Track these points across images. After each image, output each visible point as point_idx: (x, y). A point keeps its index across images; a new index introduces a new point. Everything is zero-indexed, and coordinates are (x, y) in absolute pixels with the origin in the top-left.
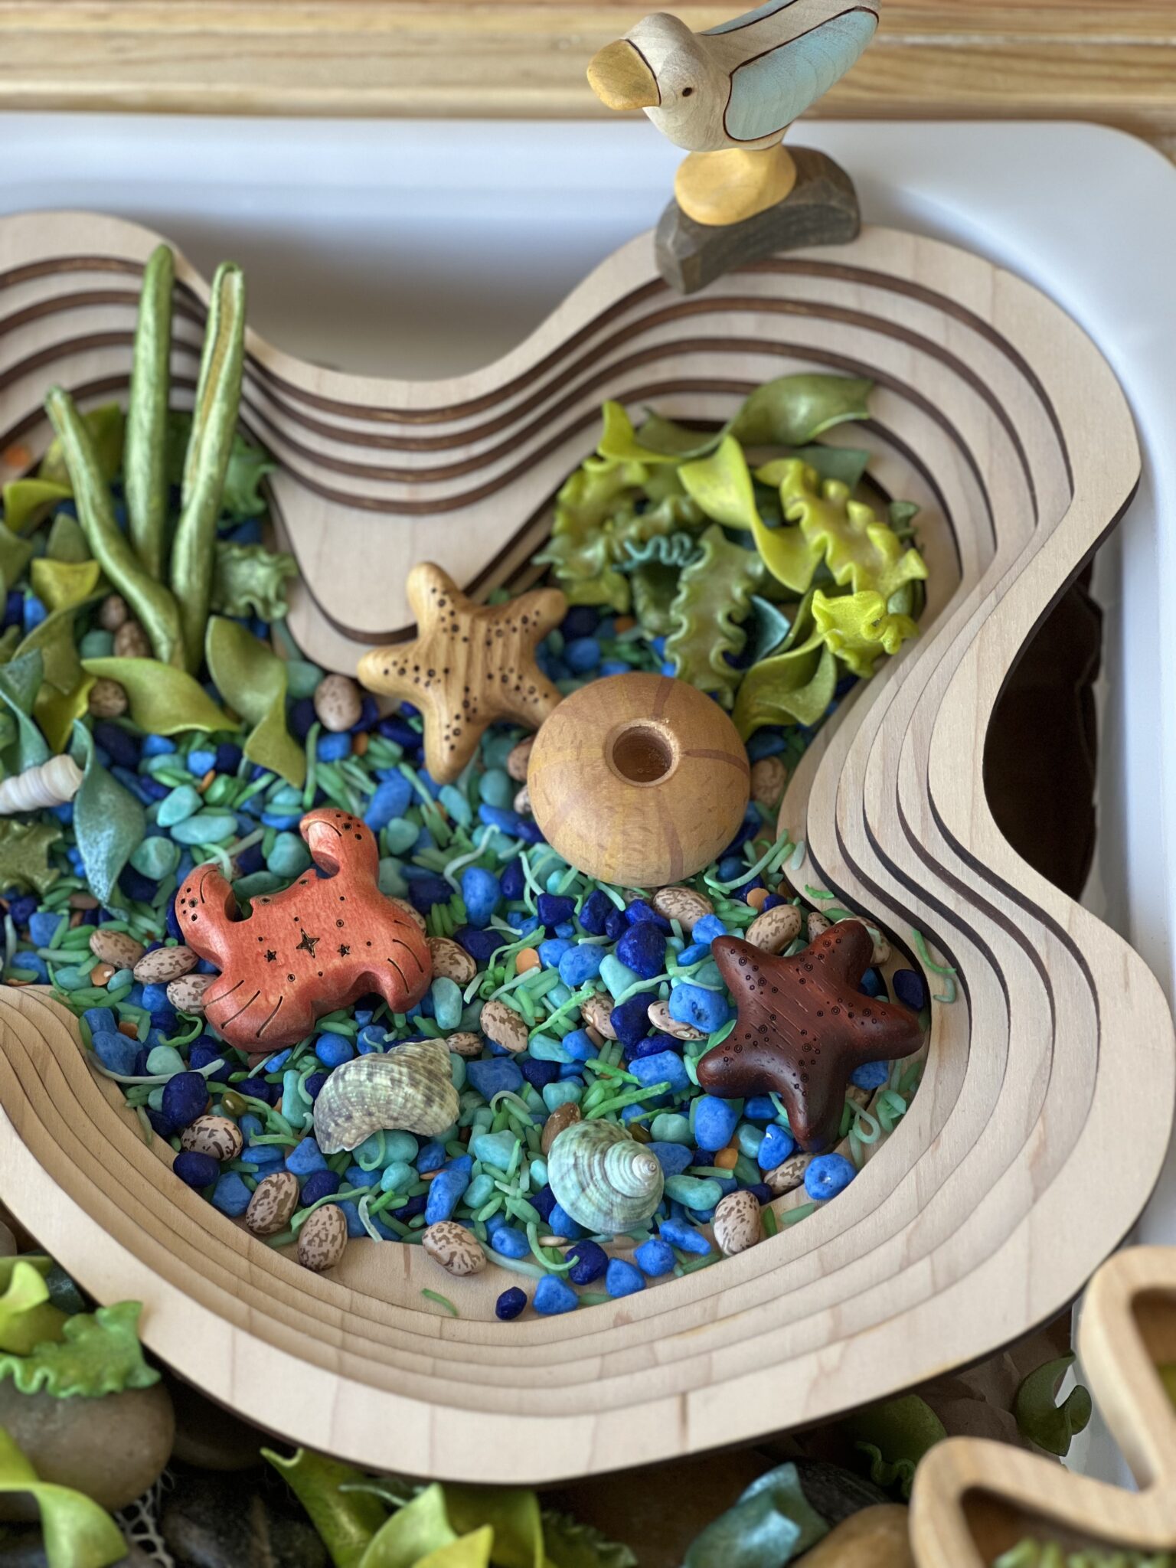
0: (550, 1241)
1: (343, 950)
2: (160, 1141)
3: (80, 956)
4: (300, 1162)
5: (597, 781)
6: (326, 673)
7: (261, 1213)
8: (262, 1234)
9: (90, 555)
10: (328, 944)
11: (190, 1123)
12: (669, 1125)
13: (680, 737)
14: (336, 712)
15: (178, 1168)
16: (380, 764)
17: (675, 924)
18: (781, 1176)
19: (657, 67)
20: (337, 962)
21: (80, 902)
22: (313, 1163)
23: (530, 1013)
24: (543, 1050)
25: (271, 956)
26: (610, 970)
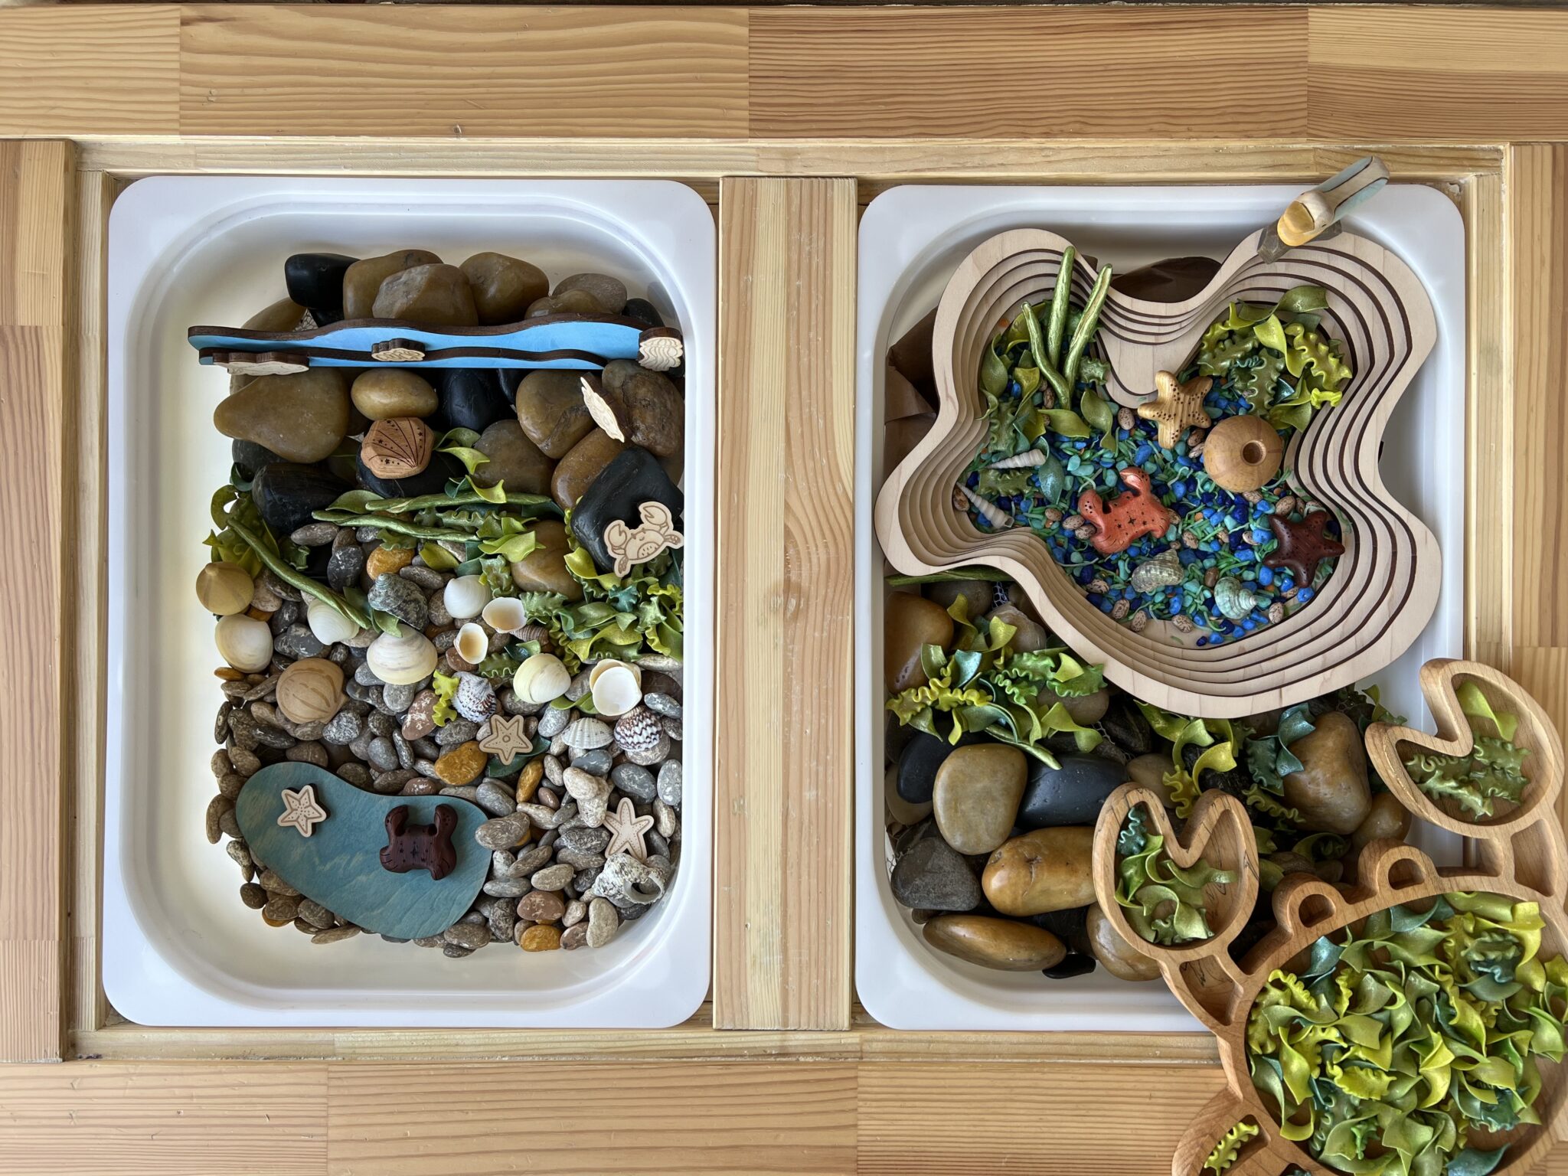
0: (1213, 619)
1: (1144, 523)
2: (1078, 586)
3: (1041, 517)
4: (1129, 596)
5: (1238, 464)
6: (1121, 407)
7: (1119, 614)
8: (1118, 621)
9: (1034, 364)
10: (1139, 521)
11: (1090, 582)
12: (1249, 576)
13: (1266, 446)
14: (1127, 424)
15: (1088, 598)
16: (1139, 439)
17: (1251, 504)
18: (1289, 594)
19: (1315, 217)
20: (1143, 527)
21: (1038, 496)
22: (1133, 596)
23: (1201, 535)
24: (1203, 547)
25: (1120, 526)
26: (1229, 521)
